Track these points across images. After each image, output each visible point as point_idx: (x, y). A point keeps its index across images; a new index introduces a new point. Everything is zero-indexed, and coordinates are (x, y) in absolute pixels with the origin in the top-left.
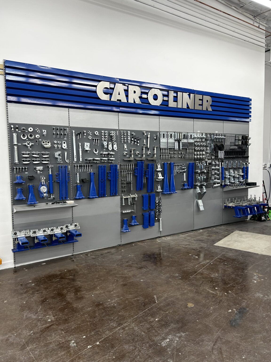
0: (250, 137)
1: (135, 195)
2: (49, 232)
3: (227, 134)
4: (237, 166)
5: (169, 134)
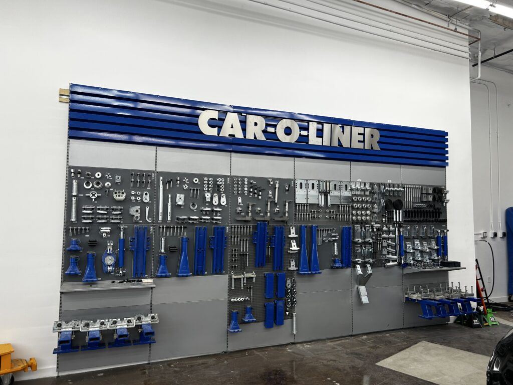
0: (447, 189)
1: (253, 275)
2: (109, 326)
3: (407, 185)
4: (426, 235)
5: (310, 183)
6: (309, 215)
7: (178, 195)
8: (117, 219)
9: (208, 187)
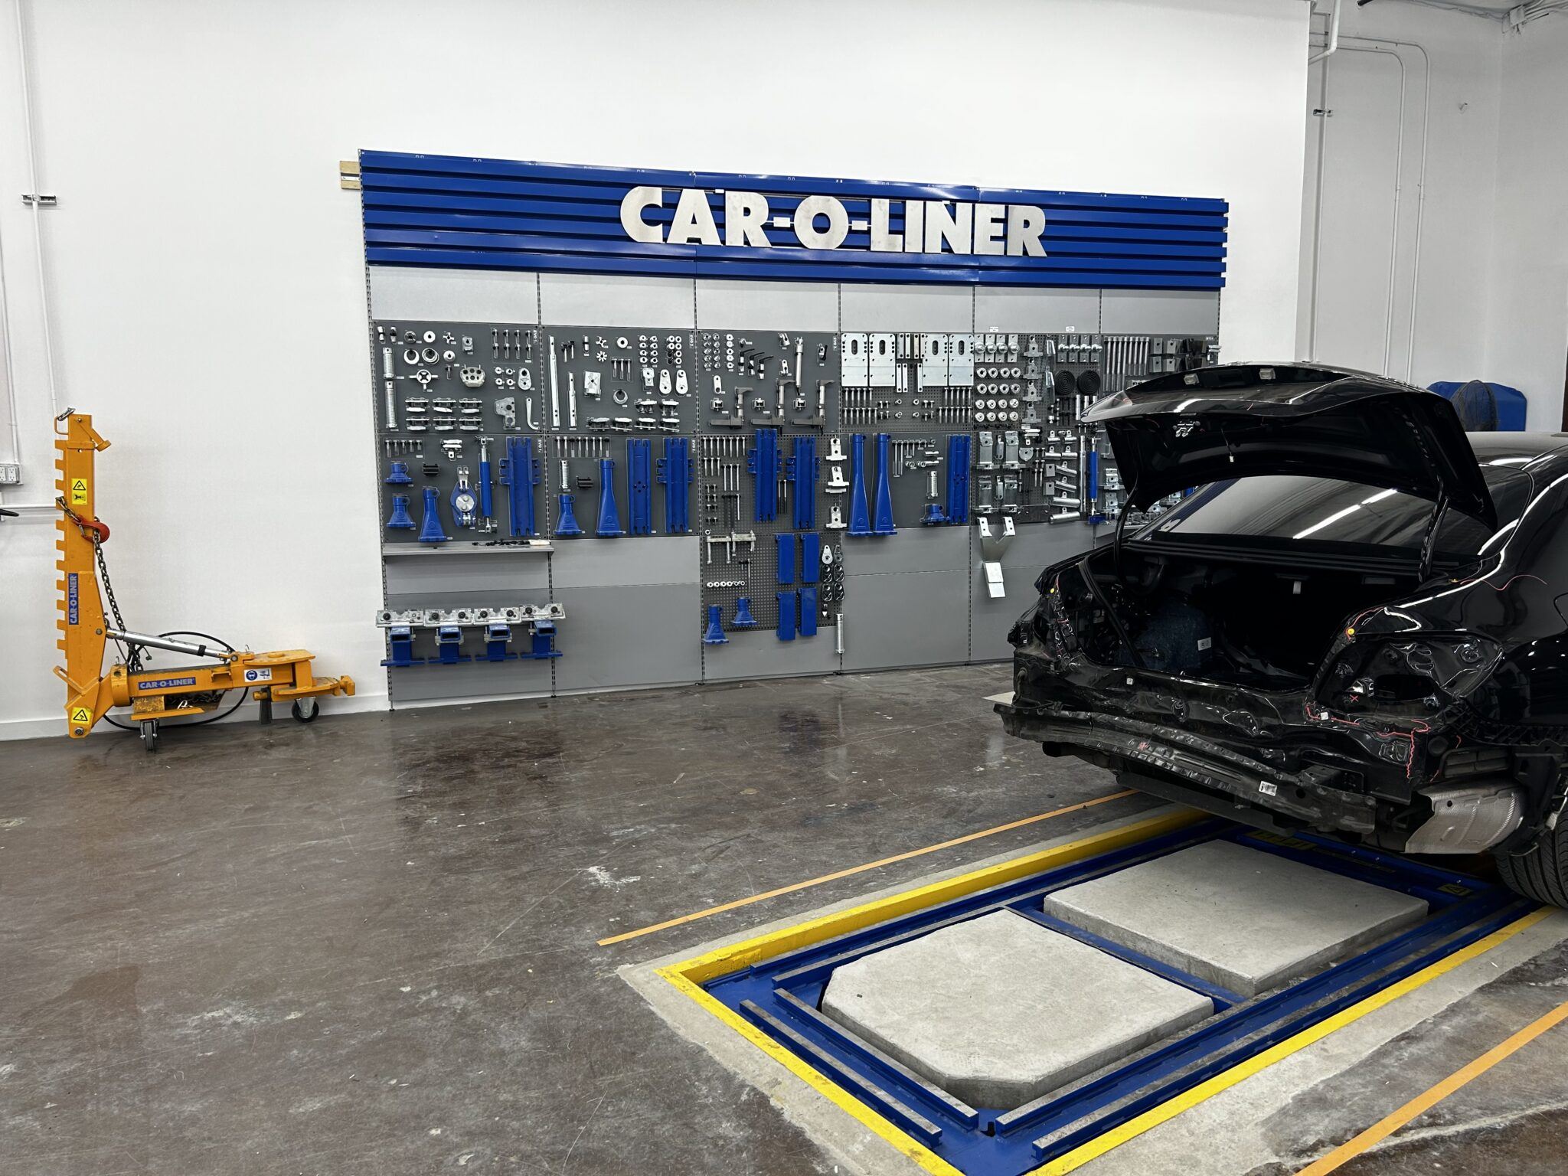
1: (750, 536)
2: (474, 619)
3: (1113, 336)
5: (876, 341)
6: (873, 411)
7: (588, 374)
8: (471, 423)
9: (649, 356)
